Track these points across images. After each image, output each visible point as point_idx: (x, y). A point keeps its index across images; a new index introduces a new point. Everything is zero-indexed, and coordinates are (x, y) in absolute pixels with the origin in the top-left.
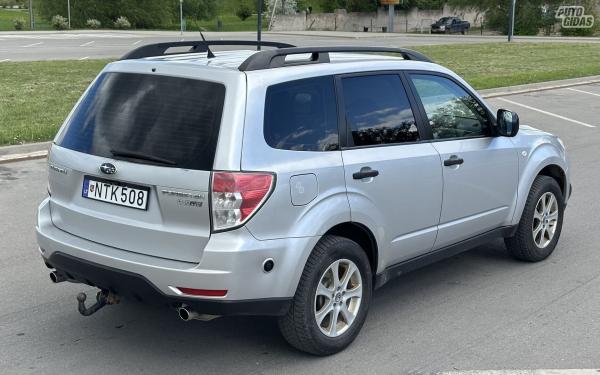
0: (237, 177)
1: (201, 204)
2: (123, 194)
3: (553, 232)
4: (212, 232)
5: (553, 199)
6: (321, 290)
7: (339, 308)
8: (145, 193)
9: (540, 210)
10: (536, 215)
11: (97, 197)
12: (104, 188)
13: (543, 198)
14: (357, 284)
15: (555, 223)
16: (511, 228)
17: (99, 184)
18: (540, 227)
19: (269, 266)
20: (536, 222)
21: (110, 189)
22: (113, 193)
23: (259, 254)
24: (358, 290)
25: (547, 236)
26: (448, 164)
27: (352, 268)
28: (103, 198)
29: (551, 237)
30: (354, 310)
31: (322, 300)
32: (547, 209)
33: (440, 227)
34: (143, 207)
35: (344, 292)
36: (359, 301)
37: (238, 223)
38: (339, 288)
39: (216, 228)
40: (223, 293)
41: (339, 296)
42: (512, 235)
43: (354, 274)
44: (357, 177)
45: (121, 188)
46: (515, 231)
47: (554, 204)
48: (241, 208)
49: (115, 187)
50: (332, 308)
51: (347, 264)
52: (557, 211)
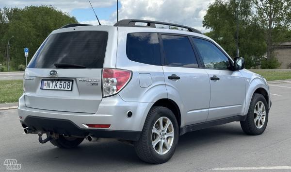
0: (115, 71)
1: (97, 84)
2: (60, 85)
3: (264, 121)
4: (103, 97)
5: (263, 105)
6: (154, 130)
7: (163, 141)
8: (71, 82)
9: (257, 109)
10: (255, 112)
11: (48, 88)
12: (51, 83)
13: (258, 103)
14: (171, 131)
15: (265, 117)
16: (244, 116)
17: (49, 82)
18: (257, 118)
19: (130, 114)
20: (256, 115)
21: (54, 83)
22: (56, 85)
23: (125, 108)
24: (172, 134)
25: (261, 123)
26: (212, 79)
27: (169, 122)
28: (51, 88)
29: (263, 124)
30: (170, 143)
31: (155, 135)
32: (260, 110)
33: (210, 109)
34: (70, 89)
35: (165, 134)
36: (173, 139)
37: (115, 92)
38: (163, 131)
39: (104, 96)
40: (108, 126)
41: (163, 135)
42: (244, 120)
43: (170, 125)
44: (170, 78)
45: (59, 82)
46: (245, 118)
47: (263, 108)
48: (116, 86)
49: (56, 82)
50: (160, 140)
51: (166, 120)
52: (265, 111)
